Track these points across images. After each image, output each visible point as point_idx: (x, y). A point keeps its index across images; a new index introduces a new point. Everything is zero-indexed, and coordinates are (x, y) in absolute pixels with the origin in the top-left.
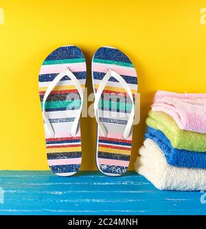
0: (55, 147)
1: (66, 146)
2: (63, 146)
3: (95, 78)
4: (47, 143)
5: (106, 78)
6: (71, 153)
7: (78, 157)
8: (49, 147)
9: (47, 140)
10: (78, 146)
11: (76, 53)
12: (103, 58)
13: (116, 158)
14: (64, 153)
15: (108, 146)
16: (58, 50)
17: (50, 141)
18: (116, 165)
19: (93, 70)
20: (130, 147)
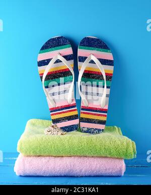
0: (57, 114)
1: (66, 112)
2: (64, 112)
3: (80, 61)
4: (51, 112)
5: (87, 61)
6: (70, 117)
7: (76, 119)
8: (53, 115)
9: (50, 109)
10: (75, 110)
11: (64, 41)
12: (87, 46)
13: (95, 123)
14: (65, 117)
15: (89, 114)
16: (49, 41)
17: (53, 110)
18: (95, 128)
19: (79, 55)
20: (106, 114)
